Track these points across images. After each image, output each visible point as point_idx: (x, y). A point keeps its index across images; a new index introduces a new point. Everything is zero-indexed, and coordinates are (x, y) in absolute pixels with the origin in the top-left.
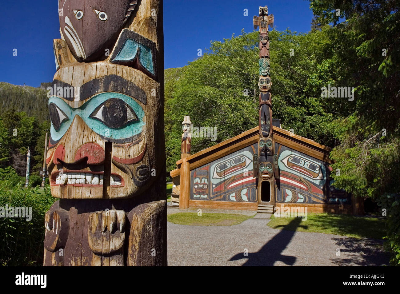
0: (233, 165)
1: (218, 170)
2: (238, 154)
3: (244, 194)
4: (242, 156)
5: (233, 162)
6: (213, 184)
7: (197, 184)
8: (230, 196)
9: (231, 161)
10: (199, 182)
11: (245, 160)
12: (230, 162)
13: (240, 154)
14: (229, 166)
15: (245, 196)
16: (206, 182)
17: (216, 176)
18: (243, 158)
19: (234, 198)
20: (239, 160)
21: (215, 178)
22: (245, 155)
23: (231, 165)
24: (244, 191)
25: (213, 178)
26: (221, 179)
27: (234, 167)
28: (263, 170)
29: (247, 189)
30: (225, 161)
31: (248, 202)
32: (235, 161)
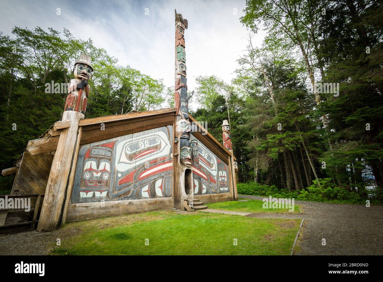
0: (148, 146)
1: (128, 150)
2: (153, 134)
3: (159, 187)
4: (157, 136)
5: (148, 143)
6: (118, 172)
7: (91, 170)
8: (143, 190)
9: (145, 140)
10: (94, 167)
11: (161, 141)
12: (143, 141)
13: (156, 133)
14: (142, 147)
15: (160, 190)
16: (108, 168)
17: (124, 159)
18: (158, 139)
19: (147, 192)
20: (154, 141)
21: (122, 162)
22: (160, 136)
23: (145, 146)
24: (159, 183)
25: (119, 162)
26: (130, 164)
27: (149, 149)
28: (186, 155)
29: (162, 179)
30: (137, 139)
31: (163, 197)
32: (151, 142)
